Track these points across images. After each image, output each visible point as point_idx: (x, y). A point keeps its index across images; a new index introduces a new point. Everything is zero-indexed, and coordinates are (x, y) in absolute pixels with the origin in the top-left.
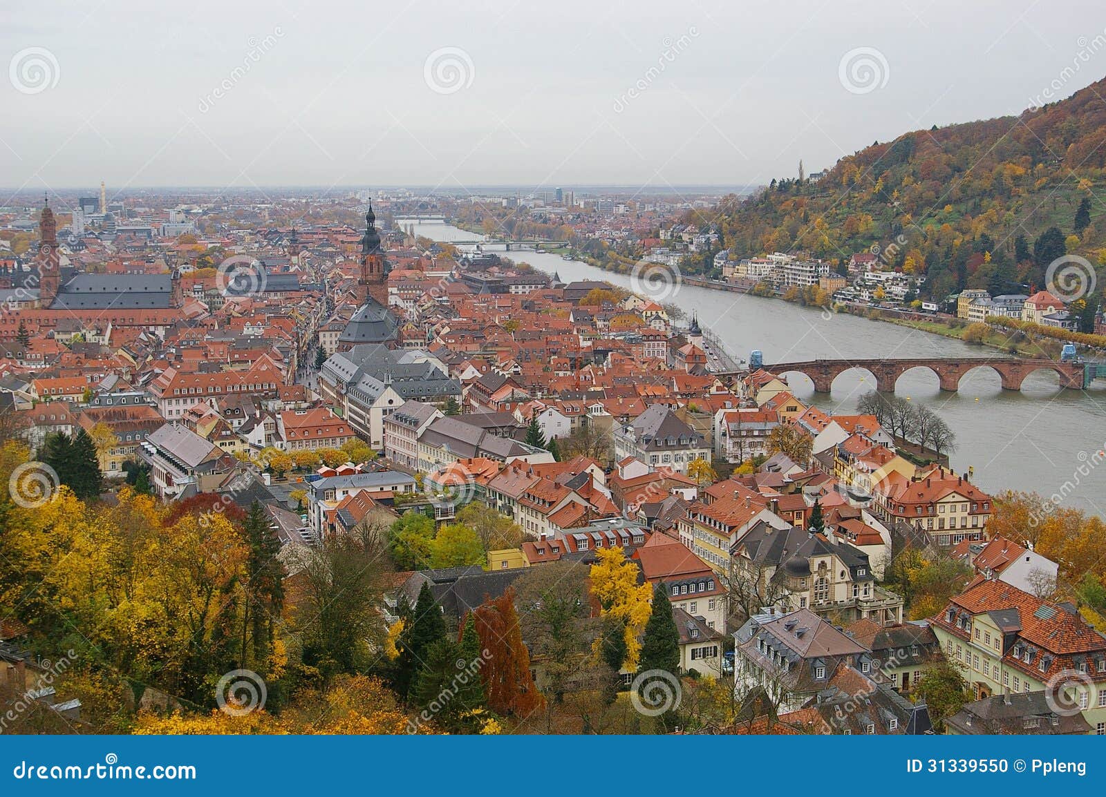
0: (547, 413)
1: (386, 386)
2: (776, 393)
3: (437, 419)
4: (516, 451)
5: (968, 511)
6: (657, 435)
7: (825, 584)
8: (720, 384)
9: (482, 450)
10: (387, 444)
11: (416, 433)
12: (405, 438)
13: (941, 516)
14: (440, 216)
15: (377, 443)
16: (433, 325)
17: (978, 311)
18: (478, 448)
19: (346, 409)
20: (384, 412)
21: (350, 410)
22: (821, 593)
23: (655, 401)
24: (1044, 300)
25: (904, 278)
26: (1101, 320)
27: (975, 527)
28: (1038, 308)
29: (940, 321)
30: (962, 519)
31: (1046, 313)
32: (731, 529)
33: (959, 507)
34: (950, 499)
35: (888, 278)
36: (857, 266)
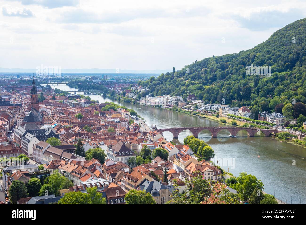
0: (85, 145)
1: (34, 137)
2: (159, 138)
3: (49, 147)
4: (73, 157)
5: (214, 174)
6: (119, 151)
7: (164, 199)
8: (142, 135)
9: (62, 157)
10: (34, 155)
11: (42, 152)
12: (39, 153)
13: (205, 176)
14: (64, 83)
15: (31, 155)
16: (55, 117)
17: (225, 113)
18: (61, 157)
19: (22, 144)
20: (33, 145)
21: (23, 144)
22: (163, 202)
23: (120, 141)
24: (244, 109)
25: (204, 102)
26: (261, 115)
27: (216, 179)
28: (243, 111)
29: (214, 116)
30: (212, 177)
31: (245, 113)
32: (136, 181)
33: (211, 173)
34: (208, 171)
35: (199, 102)
36: (190, 99)
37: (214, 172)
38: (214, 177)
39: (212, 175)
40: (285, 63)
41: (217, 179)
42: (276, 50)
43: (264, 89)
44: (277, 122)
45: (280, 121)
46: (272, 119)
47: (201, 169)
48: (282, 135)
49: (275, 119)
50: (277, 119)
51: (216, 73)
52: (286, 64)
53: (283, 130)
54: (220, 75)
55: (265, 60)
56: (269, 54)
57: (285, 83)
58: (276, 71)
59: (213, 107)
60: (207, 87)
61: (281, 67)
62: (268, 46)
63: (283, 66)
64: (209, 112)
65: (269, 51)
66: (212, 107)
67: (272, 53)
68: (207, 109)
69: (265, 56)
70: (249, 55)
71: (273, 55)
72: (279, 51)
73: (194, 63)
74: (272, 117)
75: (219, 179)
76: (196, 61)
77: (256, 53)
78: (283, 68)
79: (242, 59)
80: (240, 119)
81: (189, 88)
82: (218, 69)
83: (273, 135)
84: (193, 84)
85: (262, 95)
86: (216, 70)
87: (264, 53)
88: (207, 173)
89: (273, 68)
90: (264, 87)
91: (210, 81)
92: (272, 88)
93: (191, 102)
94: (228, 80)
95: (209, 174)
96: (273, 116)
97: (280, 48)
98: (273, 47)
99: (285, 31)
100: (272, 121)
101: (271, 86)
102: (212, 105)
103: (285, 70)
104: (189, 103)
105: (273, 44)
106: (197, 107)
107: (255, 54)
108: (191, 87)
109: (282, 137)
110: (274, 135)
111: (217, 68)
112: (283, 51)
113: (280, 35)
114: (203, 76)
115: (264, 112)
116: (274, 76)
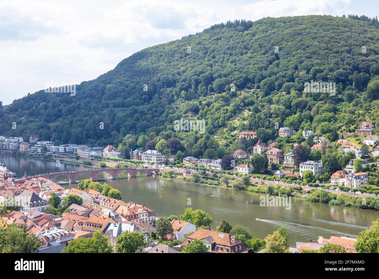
2: (51, 185)
5: (147, 215)
6: (30, 202)
13: (140, 218)
17: (86, 154)
24: (111, 148)
25: (53, 143)
26: (133, 154)
27: (149, 221)
28: (109, 151)
29: (72, 158)
30: (146, 219)
31: (112, 153)
32: (101, 227)
33: (145, 215)
34: (142, 212)
35: (47, 143)
36: (33, 140)
37: (147, 213)
38: (148, 218)
39: (146, 217)
40: (141, 96)
41: (151, 220)
42: (129, 81)
43: (125, 124)
44: (154, 160)
45: (158, 159)
46: (147, 157)
47: (135, 212)
48: (167, 173)
49: (152, 157)
50: (154, 157)
51: (60, 108)
52: (143, 96)
53: (165, 168)
54: (66, 110)
55: (117, 93)
56: (122, 86)
57: (147, 118)
58: (133, 104)
59: (69, 148)
60: (52, 125)
61: (138, 100)
62: (118, 76)
63: (140, 99)
64: (64, 155)
65: (120, 83)
66: (67, 147)
67: (125, 84)
68: (60, 151)
69: (117, 88)
70: (97, 86)
71: (127, 87)
72: (132, 82)
73: (27, 96)
74: (147, 155)
75: (152, 220)
76: (29, 93)
77: (106, 84)
78: (141, 101)
79: (90, 92)
80: (108, 160)
81: (28, 127)
82: (61, 103)
83: (153, 174)
84: (31, 122)
85: (123, 131)
86: (59, 105)
87: (115, 84)
88: (142, 215)
89: (129, 101)
90: (125, 123)
91: (54, 117)
92: (133, 124)
93: (36, 143)
94: (77, 116)
95: (143, 216)
96: (149, 154)
97: (132, 79)
98: (124, 78)
99: (134, 60)
100: (147, 159)
101: (132, 122)
102: (66, 146)
103: (143, 104)
104: (33, 144)
105: (123, 74)
106: (45, 149)
107: (104, 85)
108: (30, 125)
109: (166, 176)
110: (155, 174)
111: (60, 101)
112: (137, 82)
113: (130, 64)
114: (42, 111)
115: (136, 150)
116: (131, 110)
